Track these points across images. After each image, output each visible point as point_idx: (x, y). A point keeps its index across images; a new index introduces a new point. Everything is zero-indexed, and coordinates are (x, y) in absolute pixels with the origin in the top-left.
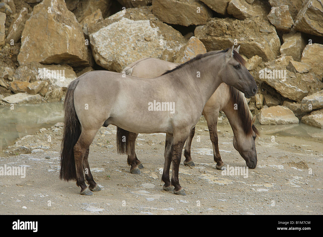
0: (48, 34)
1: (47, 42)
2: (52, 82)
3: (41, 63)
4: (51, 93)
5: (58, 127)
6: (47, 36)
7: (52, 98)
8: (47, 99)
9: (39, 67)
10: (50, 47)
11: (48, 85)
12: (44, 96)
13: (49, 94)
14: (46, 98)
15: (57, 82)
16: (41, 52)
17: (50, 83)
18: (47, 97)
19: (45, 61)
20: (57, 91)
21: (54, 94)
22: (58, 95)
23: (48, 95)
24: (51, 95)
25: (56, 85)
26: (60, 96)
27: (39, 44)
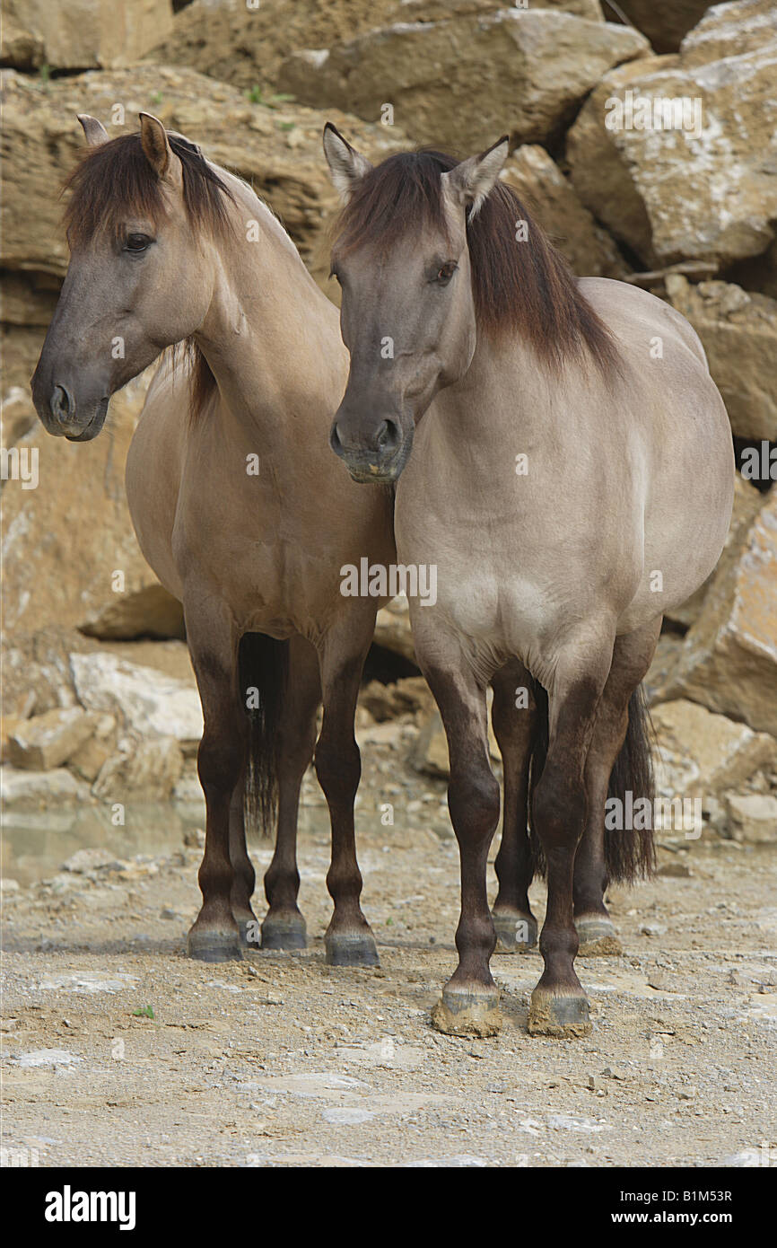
0: (113, 494)
1: (109, 533)
2: (134, 713)
3: (87, 631)
4: (125, 764)
5: (79, 872)
6: (110, 504)
7: (130, 789)
8: (104, 790)
9: (74, 650)
10: (125, 551)
11: (114, 731)
12: (93, 781)
13: (117, 766)
14: (99, 789)
15: (157, 715)
16: (83, 581)
17: (124, 723)
18: (104, 783)
19: (104, 622)
20: (152, 752)
21: (140, 767)
22: (156, 770)
23: (112, 774)
24: (122, 772)
25: (152, 728)
26: (167, 773)
27: (74, 542)
